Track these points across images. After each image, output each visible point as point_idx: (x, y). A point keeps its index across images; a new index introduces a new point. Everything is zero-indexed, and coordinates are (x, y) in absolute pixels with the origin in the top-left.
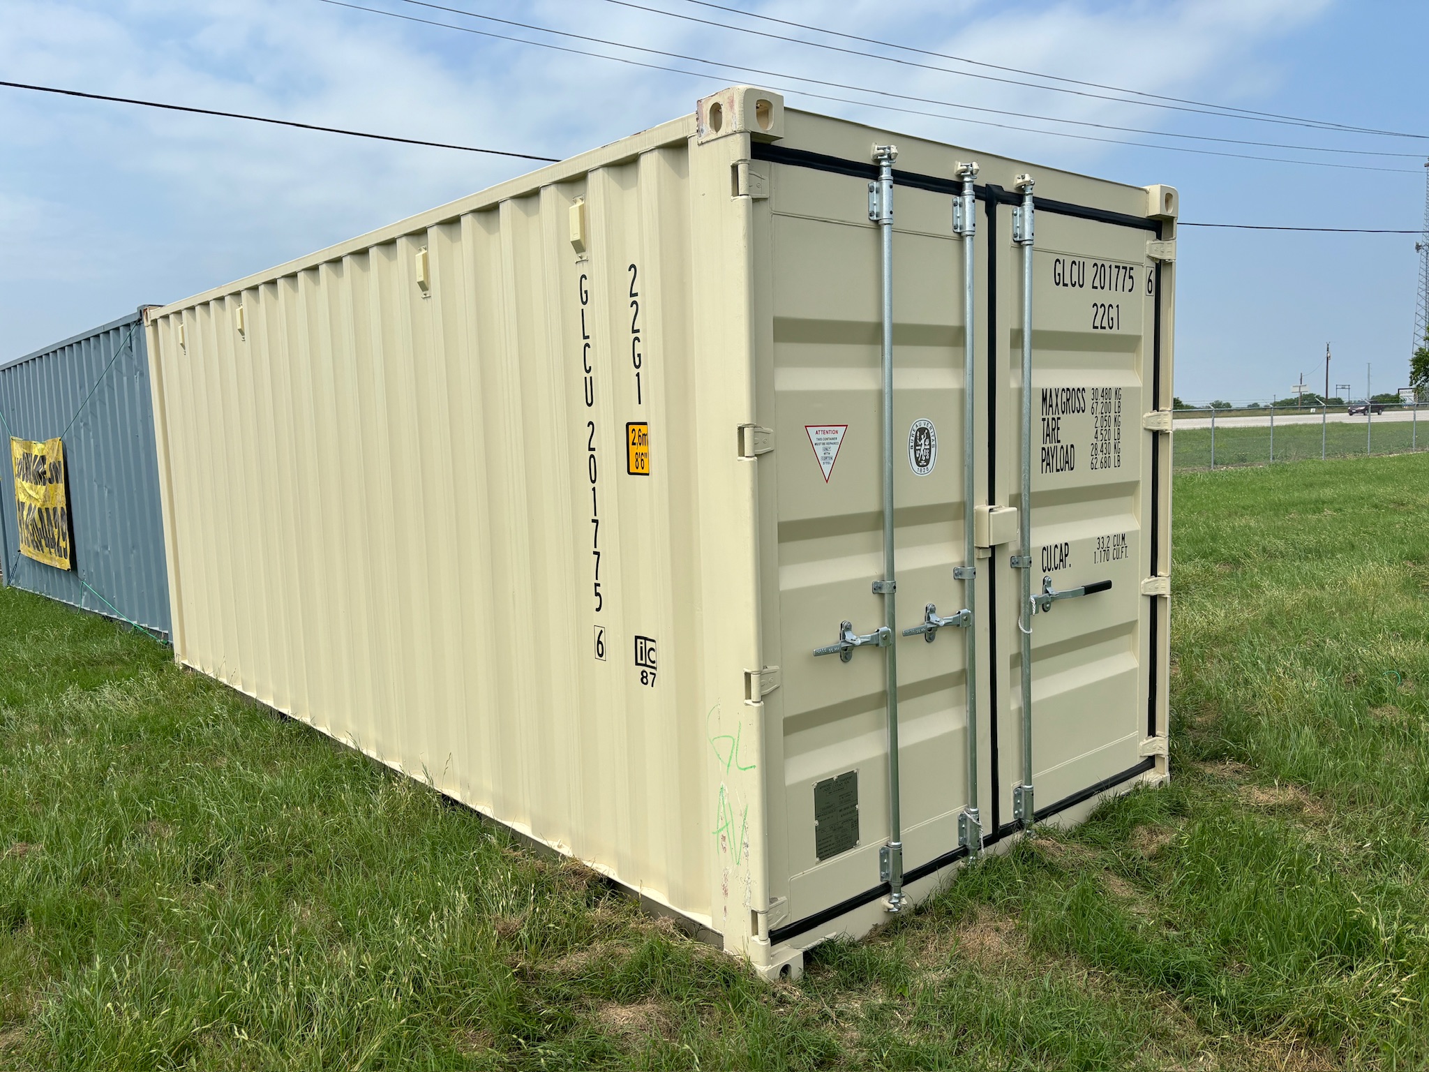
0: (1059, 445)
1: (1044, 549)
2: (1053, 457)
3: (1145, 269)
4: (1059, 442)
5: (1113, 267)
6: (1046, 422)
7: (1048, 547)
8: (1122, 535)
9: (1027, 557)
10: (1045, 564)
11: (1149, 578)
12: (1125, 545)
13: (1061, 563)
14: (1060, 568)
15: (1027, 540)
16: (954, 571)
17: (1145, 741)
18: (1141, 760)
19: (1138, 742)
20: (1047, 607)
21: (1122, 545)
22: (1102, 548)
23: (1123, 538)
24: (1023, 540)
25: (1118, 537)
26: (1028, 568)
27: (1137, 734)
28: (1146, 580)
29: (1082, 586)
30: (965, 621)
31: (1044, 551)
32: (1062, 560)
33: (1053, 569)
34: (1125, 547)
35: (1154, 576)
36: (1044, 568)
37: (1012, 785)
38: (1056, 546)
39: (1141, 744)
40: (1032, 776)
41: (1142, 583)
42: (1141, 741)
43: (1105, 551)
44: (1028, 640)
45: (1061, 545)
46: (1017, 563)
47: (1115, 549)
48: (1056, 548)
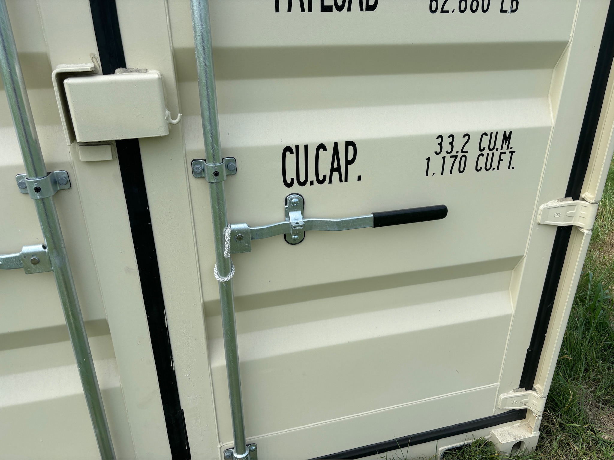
1: (288, 149)
7: (297, 147)
8: (505, 133)
9: (211, 165)
10: (291, 174)
11: (559, 201)
12: (510, 150)
13: (336, 175)
14: (330, 182)
15: (209, 135)
16: (18, 179)
17: (511, 394)
18: (498, 412)
19: (498, 395)
20: (295, 239)
21: (502, 149)
22: (447, 152)
23: (507, 138)
24: (205, 134)
25: (494, 136)
26: (214, 185)
27: (498, 387)
28: (551, 204)
29: (373, 213)
30: (34, 264)
31: (288, 153)
32: (338, 170)
33: (312, 183)
34: (510, 152)
35: (571, 198)
36: (289, 181)
37: (219, 446)
38: (322, 147)
39: (502, 396)
40: (246, 439)
41: (542, 207)
42: (504, 392)
43: (456, 157)
44: (226, 288)
45: (336, 145)
46: (204, 170)
47: (483, 155)
48: (321, 150)
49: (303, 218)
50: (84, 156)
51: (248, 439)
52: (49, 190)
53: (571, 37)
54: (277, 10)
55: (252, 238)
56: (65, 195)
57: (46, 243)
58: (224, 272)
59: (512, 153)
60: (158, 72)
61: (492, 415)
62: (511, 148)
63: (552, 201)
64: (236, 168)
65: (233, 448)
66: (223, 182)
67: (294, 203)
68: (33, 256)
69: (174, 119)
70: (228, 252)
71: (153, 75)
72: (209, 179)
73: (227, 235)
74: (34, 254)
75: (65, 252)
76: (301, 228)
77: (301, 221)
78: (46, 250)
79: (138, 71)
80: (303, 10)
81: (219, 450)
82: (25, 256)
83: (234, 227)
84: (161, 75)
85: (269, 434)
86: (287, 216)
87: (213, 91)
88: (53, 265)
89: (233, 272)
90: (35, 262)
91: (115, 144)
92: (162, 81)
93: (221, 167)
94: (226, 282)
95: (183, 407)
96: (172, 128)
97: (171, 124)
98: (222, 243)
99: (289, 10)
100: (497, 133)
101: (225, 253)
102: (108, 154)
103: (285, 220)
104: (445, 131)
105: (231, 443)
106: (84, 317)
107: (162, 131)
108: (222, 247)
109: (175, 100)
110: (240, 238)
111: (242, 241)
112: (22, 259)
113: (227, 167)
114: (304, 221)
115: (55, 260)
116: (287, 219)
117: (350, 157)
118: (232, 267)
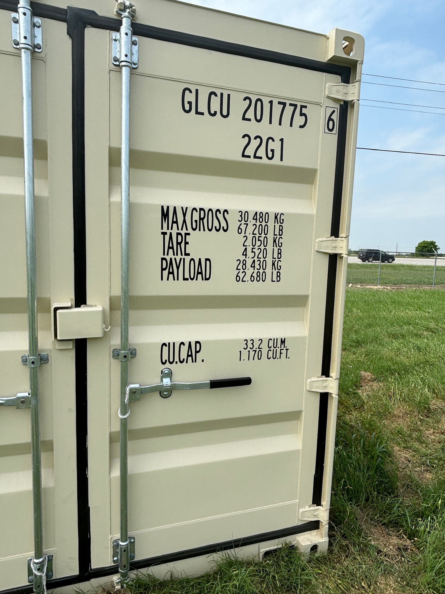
0: (188, 258)
1: (164, 344)
2: (178, 268)
3: (323, 109)
4: (188, 254)
5: (275, 103)
6: (167, 237)
7: (169, 343)
8: (282, 339)
9: (123, 352)
10: (165, 357)
11: (318, 377)
12: (285, 348)
13: (190, 358)
14: (187, 362)
15: (123, 337)
16: (22, 357)
17: (307, 508)
18: (300, 523)
19: (298, 509)
20: (165, 395)
21: (281, 348)
22: (250, 348)
23: (283, 342)
24: (121, 336)
25: (275, 340)
26: (123, 362)
27: (298, 502)
28: (313, 379)
29: (210, 381)
30: (22, 403)
31: (164, 346)
32: (191, 356)
33: (176, 363)
34: (286, 349)
35: (324, 376)
36: (164, 361)
37: (110, 538)
38: (182, 343)
39: (301, 510)
40: (128, 533)
41: (309, 381)
42: (302, 508)
43: (256, 351)
44: (124, 423)
45: (190, 342)
46: (119, 355)
47: (271, 350)
48: (182, 345)
49: (171, 382)
50: (58, 346)
51: (130, 534)
52: (37, 364)
53: (310, 293)
54: (162, 279)
55: (141, 393)
56: (45, 366)
57: (30, 392)
58: (124, 413)
59: (287, 350)
60: (101, 306)
61: (296, 525)
62: (286, 347)
63: (314, 378)
64: (136, 354)
65: (119, 540)
66: (128, 361)
67: (166, 373)
68: (22, 399)
69: (107, 329)
70: (127, 400)
71: (99, 308)
72: (121, 359)
73: (127, 390)
74: (23, 397)
75: (39, 397)
76: (169, 387)
77: (169, 383)
78: (30, 396)
79: (92, 306)
80: (174, 279)
81: (110, 540)
82: (18, 398)
83: (132, 386)
84: (103, 308)
85: (144, 530)
86: (162, 381)
87: (128, 316)
88: (31, 404)
89: (129, 413)
90: (23, 402)
91: (75, 340)
92: (104, 311)
93: (128, 353)
94: (125, 419)
95: (89, 505)
96: (105, 333)
97: (105, 331)
98: (124, 395)
99: (168, 279)
100: (277, 339)
101: (126, 401)
102: (71, 346)
103: (161, 383)
104: (249, 338)
105: (118, 536)
106: (41, 439)
107: (100, 335)
108: (124, 397)
109: (108, 320)
110: (135, 392)
111: (136, 394)
112: (17, 401)
113: (131, 353)
114: (171, 384)
115: (33, 402)
116: (162, 382)
117: (198, 349)
118: (128, 410)
